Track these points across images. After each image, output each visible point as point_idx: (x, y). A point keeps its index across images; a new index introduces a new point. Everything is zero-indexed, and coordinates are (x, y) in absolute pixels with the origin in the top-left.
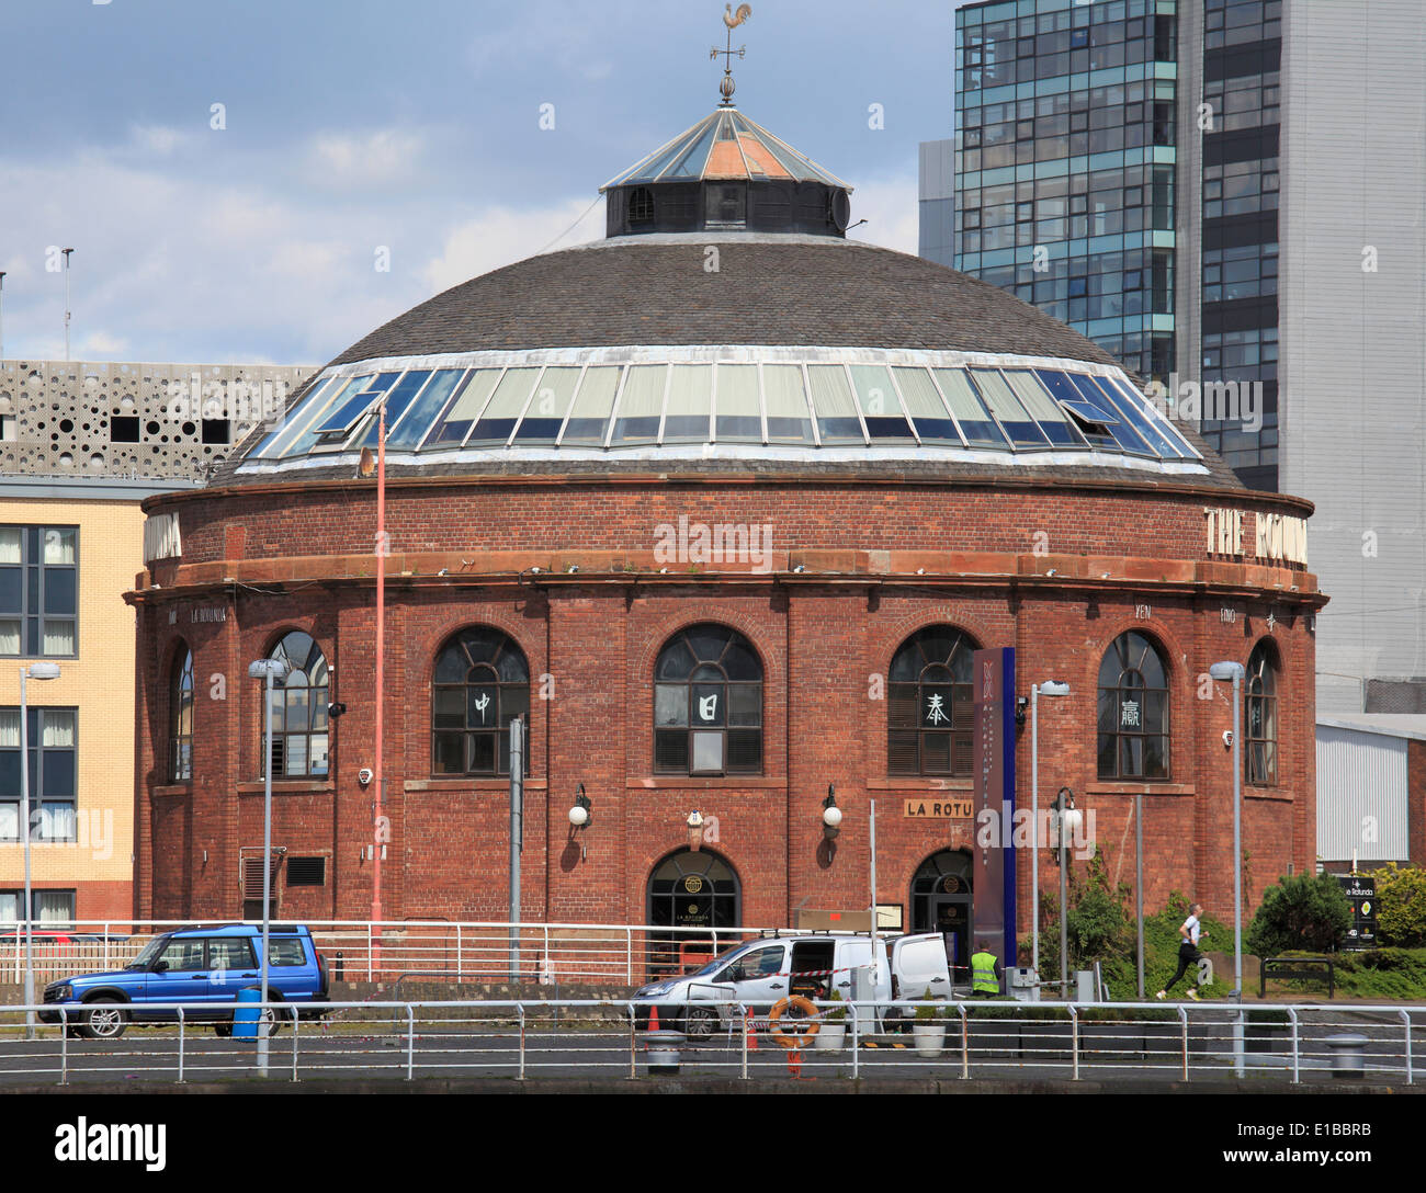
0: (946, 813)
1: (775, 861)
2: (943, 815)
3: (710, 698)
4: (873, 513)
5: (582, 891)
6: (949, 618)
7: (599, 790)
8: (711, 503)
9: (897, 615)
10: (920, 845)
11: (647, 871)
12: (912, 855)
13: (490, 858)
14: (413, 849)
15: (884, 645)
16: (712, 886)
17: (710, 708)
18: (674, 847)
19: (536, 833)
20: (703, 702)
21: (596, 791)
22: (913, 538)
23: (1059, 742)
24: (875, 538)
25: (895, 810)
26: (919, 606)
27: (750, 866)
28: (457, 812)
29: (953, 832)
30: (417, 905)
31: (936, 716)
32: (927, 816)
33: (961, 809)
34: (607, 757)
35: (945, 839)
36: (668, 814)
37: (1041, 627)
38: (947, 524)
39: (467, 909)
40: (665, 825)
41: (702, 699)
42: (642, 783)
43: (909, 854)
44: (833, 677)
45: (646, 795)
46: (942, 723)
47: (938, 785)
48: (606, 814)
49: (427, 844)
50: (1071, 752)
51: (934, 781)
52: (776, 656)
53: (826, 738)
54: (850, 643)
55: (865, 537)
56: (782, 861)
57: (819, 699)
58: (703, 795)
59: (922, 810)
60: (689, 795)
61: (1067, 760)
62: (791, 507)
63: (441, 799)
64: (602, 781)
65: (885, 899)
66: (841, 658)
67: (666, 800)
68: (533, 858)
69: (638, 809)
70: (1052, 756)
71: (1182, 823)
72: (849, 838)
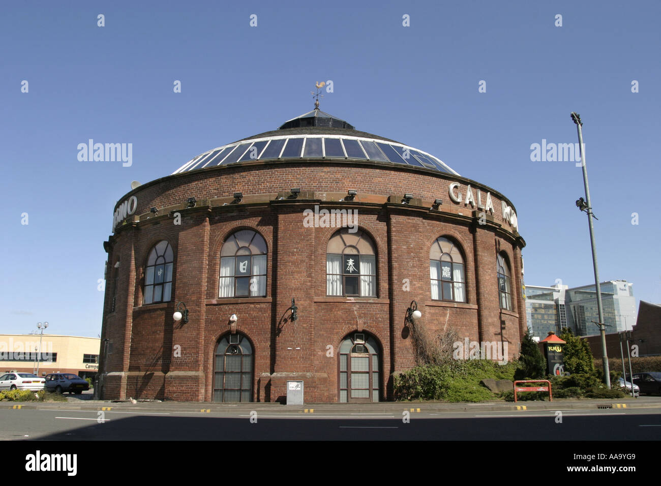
3: (244, 262)
4: (318, 176)
5: (184, 353)
7: (192, 306)
10: (342, 329)
11: (213, 343)
13: (155, 339)
15: (324, 235)
17: (244, 267)
18: (224, 331)
20: (241, 264)
22: (337, 187)
25: (329, 312)
27: (258, 340)
29: (359, 323)
31: (351, 269)
34: (196, 290)
35: (355, 327)
36: (222, 316)
37: (400, 228)
39: (146, 362)
40: (221, 321)
41: (241, 263)
42: (212, 302)
43: (336, 334)
44: (297, 248)
45: (213, 308)
46: (354, 272)
47: (350, 300)
48: (194, 316)
50: (417, 285)
51: (348, 298)
52: (272, 241)
53: (293, 277)
54: (305, 233)
55: (314, 186)
58: (237, 307)
60: (231, 307)
61: (415, 289)
64: (194, 301)
65: (324, 355)
66: (301, 239)
67: (221, 310)
69: (210, 314)
71: (472, 321)
72: (305, 325)
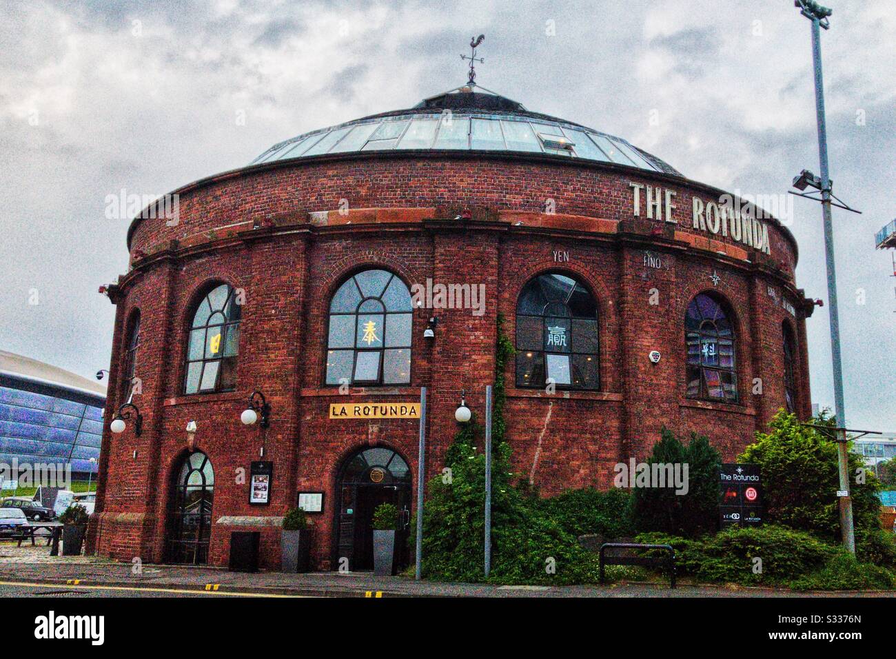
0: (365, 414)
1: (235, 457)
2: (362, 416)
3: (217, 337)
4: (318, 184)
5: (133, 484)
6: (375, 259)
7: (146, 409)
9: (333, 260)
10: (342, 442)
18: (181, 448)
23: (468, 354)
24: (318, 203)
25: (323, 413)
26: (351, 252)
29: (370, 431)
31: (370, 338)
32: (348, 417)
33: (378, 411)
35: (364, 437)
36: (180, 424)
38: (376, 187)
40: (179, 432)
42: (170, 403)
45: (172, 411)
47: (359, 391)
48: (148, 426)
51: (355, 388)
57: (265, 327)
58: (198, 408)
59: (344, 412)
60: (191, 409)
61: (475, 368)
64: (148, 402)
65: (310, 487)
67: (180, 414)
71: (608, 424)
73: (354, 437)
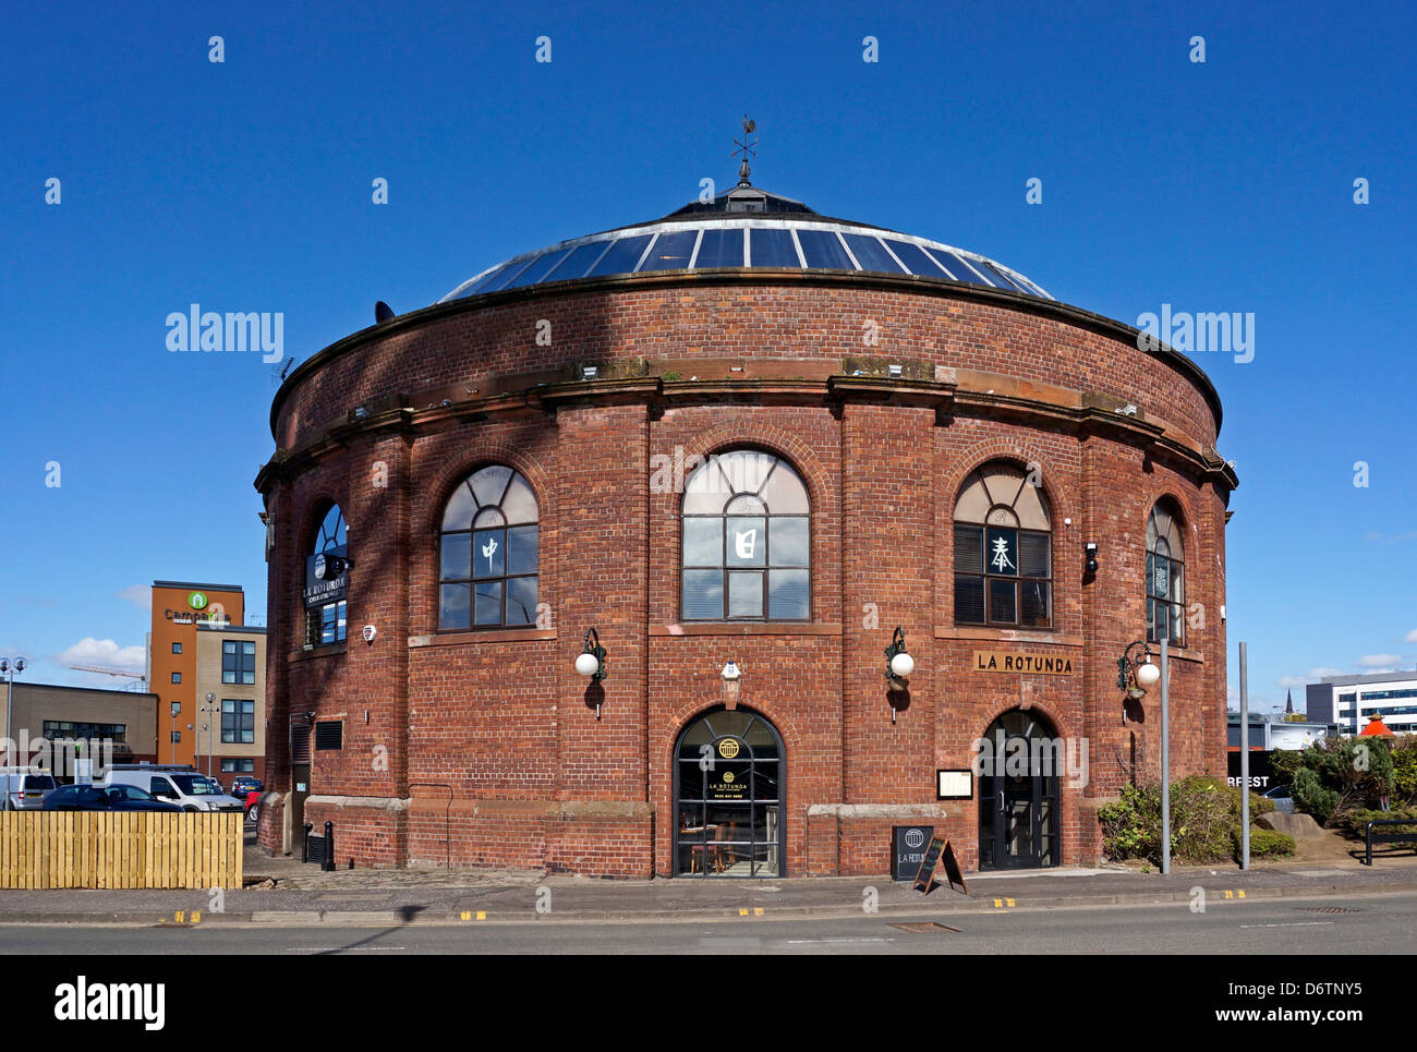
0: (1017, 667)
1: (827, 721)
2: (1015, 669)
3: (748, 533)
4: (936, 324)
5: (595, 756)
6: (1018, 451)
7: (616, 638)
8: (749, 304)
9: (964, 442)
10: (990, 703)
11: (673, 733)
12: (981, 713)
13: (495, 719)
14: (417, 710)
15: (950, 475)
16: (751, 751)
17: (748, 545)
18: (705, 704)
19: (545, 690)
20: (740, 539)
21: (613, 638)
22: (980, 357)
23: (1123, 595)
24: (938, 352)
25: (964, 662)
26: (987, 434)
27: (797, 726)
28: (460, 668)
29: (1024, 690)
30: (420, 771)
31: (1002, 561)
32: (998, 670)
33: (1032, 663)
34: (625, 598)
35: (1016, 697)
36: (698, 666)
37: (1108, 471)
38: (1015, 346)
39: (470, 776)
40: (696, 679)
41: (739, 533)
42: (668, 631)
43: (979, 713)
44: (896, 504)
45: (672, 644)
46: (1007, 569)
47: (1009, 636)
48: (623, 665)
49: (431, 705)
51: (1004, 631)
52: (826, 482)
53: (888, 576)
54: (915, 466)
55: (927, 351)
56: (835, 720)
57: (880, 530)
58: (741, 644)
59: (993, 663)
60: (723, 643)
61: (1130, 615)
62: (843, 311)
63: (444, 656)
64: (619, 626)
65: (952, 763)
66: (906, 482)
67: (697, 649)
68: (541, 718)
69: (662, 661)
70: (1118, 609)
73: (1005, 698)
